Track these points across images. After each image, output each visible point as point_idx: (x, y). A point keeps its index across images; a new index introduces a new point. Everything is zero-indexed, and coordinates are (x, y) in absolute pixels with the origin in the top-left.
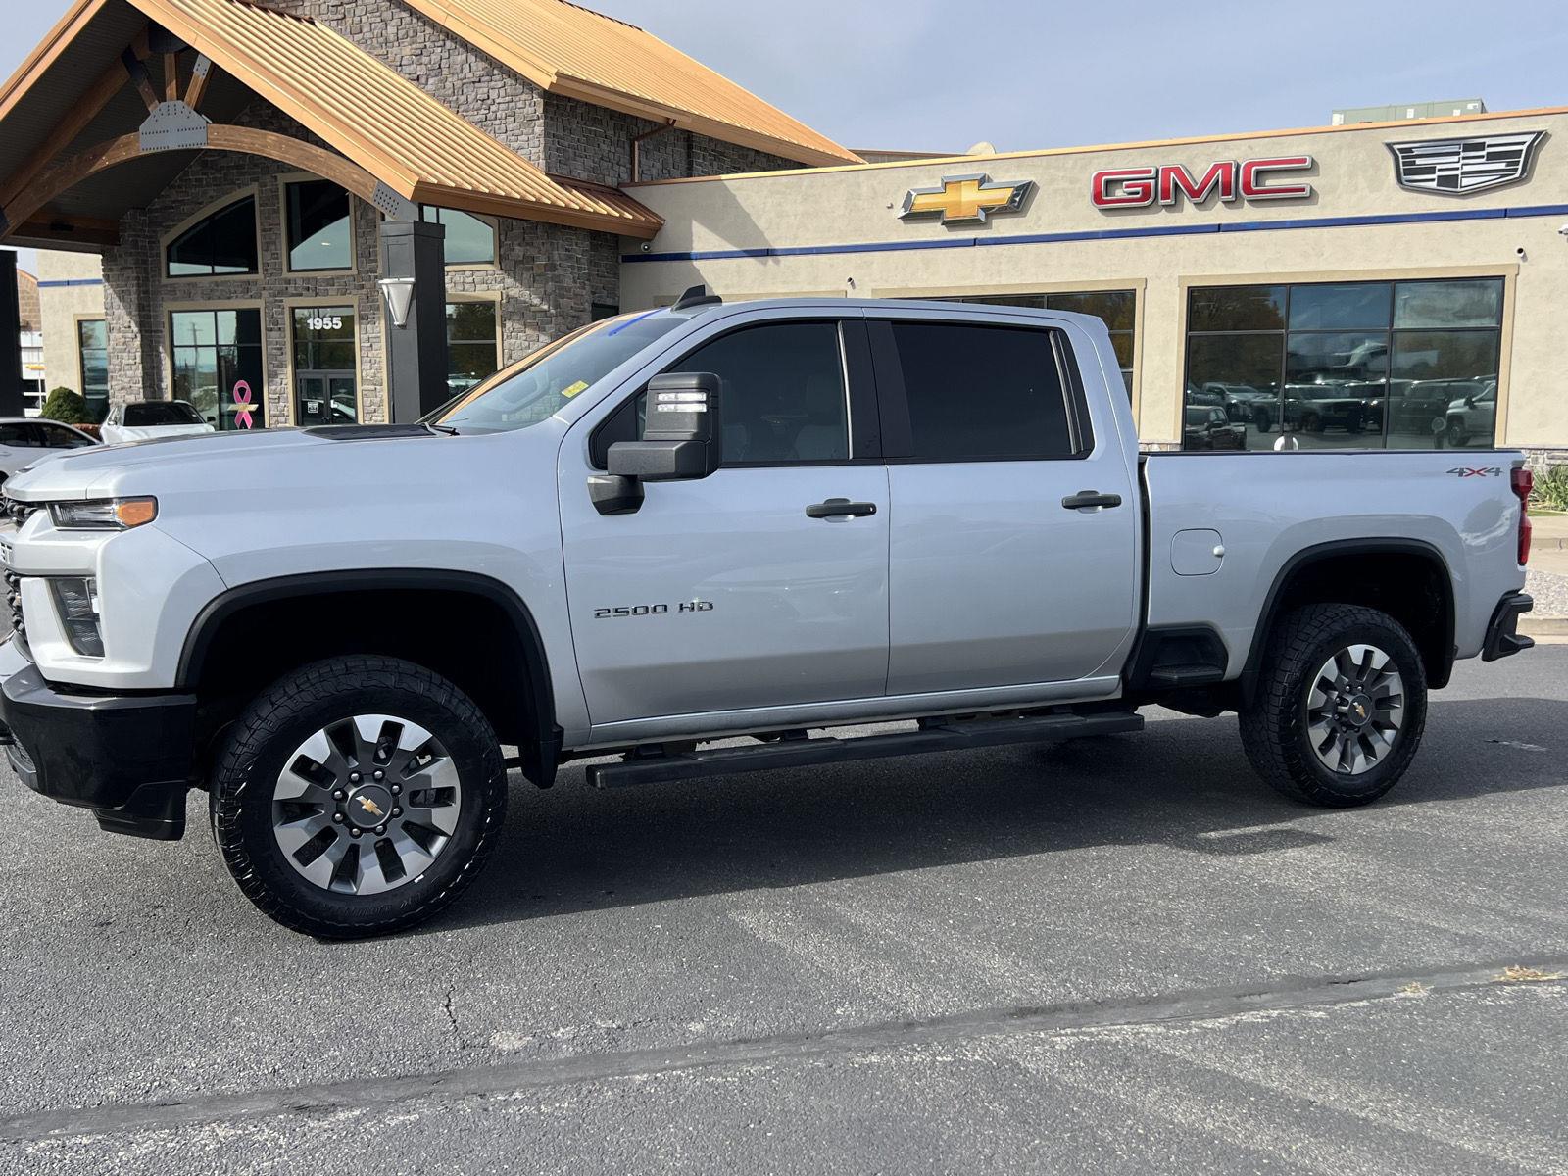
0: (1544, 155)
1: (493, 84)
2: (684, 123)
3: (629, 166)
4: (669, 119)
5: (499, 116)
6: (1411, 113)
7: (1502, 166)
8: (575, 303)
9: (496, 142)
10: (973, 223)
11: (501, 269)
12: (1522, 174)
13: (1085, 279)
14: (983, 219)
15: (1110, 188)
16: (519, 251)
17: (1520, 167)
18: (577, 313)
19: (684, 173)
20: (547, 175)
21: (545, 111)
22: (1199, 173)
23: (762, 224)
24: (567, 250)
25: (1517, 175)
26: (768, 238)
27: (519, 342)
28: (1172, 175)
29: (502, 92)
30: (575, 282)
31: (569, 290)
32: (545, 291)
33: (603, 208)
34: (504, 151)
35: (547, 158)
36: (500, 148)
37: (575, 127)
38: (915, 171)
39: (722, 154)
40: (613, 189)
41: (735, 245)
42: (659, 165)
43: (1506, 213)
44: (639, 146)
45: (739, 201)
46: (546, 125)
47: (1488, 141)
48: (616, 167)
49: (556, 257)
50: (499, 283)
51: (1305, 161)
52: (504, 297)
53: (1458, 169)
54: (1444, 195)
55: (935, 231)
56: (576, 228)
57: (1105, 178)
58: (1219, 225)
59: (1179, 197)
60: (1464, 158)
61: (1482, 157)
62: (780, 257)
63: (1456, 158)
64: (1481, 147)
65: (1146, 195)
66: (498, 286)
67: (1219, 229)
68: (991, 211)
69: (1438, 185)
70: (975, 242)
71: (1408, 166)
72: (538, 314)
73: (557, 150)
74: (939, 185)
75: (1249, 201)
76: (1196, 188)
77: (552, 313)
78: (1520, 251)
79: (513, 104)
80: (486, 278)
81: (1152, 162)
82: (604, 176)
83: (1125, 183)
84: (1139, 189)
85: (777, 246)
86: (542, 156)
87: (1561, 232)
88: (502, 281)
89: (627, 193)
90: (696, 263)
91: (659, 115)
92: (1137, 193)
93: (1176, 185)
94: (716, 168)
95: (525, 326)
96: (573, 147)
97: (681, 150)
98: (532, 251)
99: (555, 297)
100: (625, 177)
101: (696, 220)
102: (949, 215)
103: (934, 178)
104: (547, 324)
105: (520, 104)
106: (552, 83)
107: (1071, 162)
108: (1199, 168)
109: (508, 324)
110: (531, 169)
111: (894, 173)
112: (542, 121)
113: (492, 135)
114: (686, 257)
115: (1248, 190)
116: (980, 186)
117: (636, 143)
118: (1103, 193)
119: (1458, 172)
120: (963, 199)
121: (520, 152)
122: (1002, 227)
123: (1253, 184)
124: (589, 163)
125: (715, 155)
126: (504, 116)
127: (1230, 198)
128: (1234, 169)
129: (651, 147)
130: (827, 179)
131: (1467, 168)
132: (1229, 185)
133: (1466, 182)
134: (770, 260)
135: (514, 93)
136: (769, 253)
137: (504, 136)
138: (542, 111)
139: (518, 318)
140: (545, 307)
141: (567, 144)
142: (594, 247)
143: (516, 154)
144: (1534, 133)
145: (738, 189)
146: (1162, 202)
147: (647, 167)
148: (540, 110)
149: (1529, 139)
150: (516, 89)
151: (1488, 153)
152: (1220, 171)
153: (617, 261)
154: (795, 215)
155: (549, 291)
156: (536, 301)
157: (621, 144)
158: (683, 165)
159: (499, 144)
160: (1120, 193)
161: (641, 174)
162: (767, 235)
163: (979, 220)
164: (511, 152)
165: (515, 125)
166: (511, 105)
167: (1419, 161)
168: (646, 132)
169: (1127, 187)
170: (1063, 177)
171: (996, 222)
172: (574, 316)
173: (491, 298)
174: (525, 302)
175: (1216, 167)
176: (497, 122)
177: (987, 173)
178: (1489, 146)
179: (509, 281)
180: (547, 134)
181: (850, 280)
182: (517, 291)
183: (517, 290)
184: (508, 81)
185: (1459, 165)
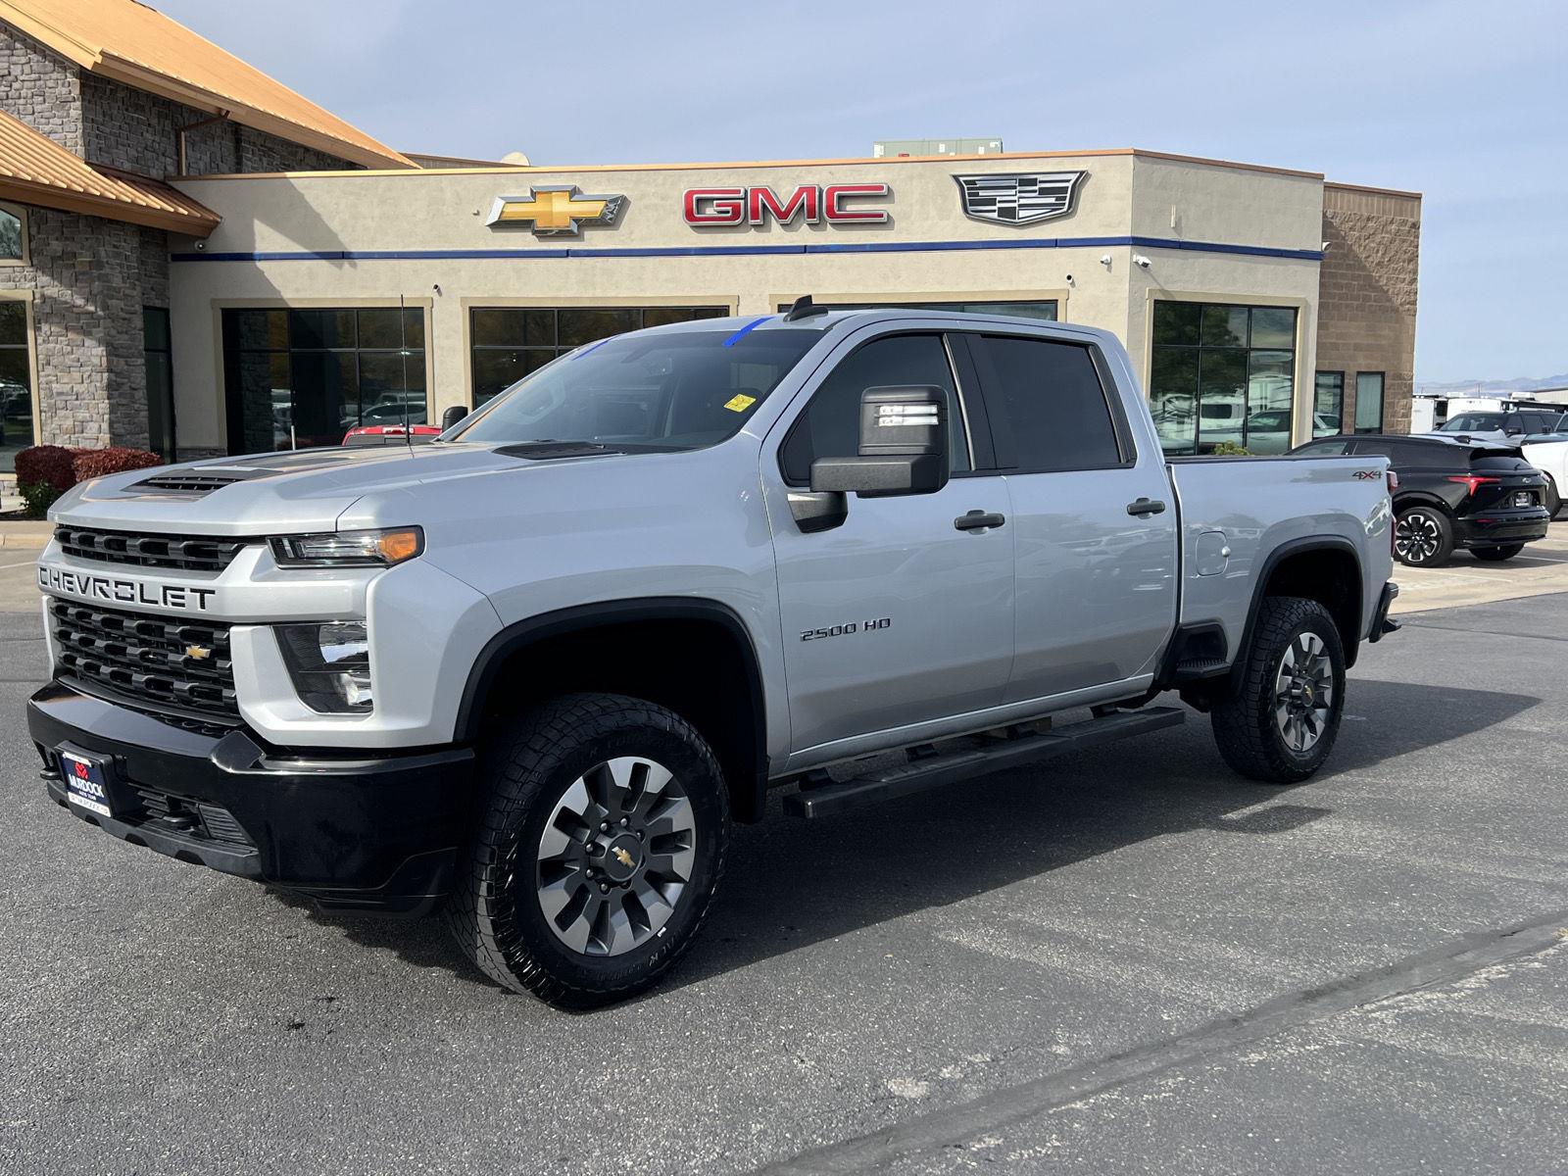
0: (1086, 193)
1: (14, 59)
2: (236, 116)
3: (175, 157)
4: (220, 109)
5: (23, 95)
6: (942, 148)
7: (1052, 200)
8: (125, 305)
9: (21, 124)
10: (564, 234)
11: (32, 265)
12: (1069, 209)
13: (680, 294)
14: (576, 231)
15: (701, 206)
16: (56, 246)
17: (1067, 201)
18: (127, 316)
19: (233, 168)
20: (86, 163)
21: (82, 93)
22: (785, 196)
23: (334, 225)
24: (115, 246)
25: (1065, 210)
26: (342, 240)
27: (58, 346)
28: (760, 196)
29: (27, 69)
30: (124, 282)
31: (115, 289)
32: (91, 292)
33: (155, 202)
34: (31, 134)
35: (87, 145)
36: (26, 131)
37: (116, 112)
38: (502, 179)
39: (271, 149)
40: (157, 181)
41: (306, 247)
42: (207, 158)
43: (1056, 244)
44: (186, 137)
45: (308, 200)
46: (84, 109)
47: (1040, 178)
48: (162, 159)
49: (103, 254)
50: (31, 280)
51: (881, 188)
52: (37, 296)
53: (1015, 201)
54: (1004, 225)
55: (525, 241)
56: (125, 223)
57: (695, 196)
58: (805, 246)
59: (767, 219)
60: (1020, 192)
61: (1035, 191)
62: (357, 261)
63: (1013, 192)
64: (1033, 182)
65: (736, 214)
66: (28, 285)
67: (805, 250)
68: (585, 223)
69: (999, 216)
70: (568, 254)
71: (974, 196)
72: (82, 317)
73: (97, 136)
74: (529, 194)
75: (832, 224)
76: (783, 210)
77: (99, 316)
78: (1069, 278)
79: (42, 82)
80: (12, 276)
81: (741, 182)
82: (149, 167)
83: (715, 202)
84: (730, 208)
85: (353, 248)
86: (80, 142)
87: (1102, 262)
88: (34, 279)
89: (175, 187)
90: (260, 264)
91: (209, 105)
92: (728, 212)
93: (764, 206)
94: (265, 165)
95: (66, 329)
96: (115, 135)
97: (228, 144)
98: (72, 247)
99: (104, 297)
100: (171, 169)
101: (258, 219)
102: (540, 225)
103: (521, 186)
104: (94, 327)
105: (50, 84)
106: (96, 63)
107: (661, 177)
108: (783, 191)
109: (45, 327)
110: (68, 157)
111: (480, 180)
112: (78, 103)
113: (15, 116)
114: (249, 257)
115: (831, 214)
116: (571, 197)
117: (183, 133)
118: (694, 210)
119: (1015, 205)
120: (554, 210)
121: (52, 137)
122: (595, 239)
123: (836, 209)
124: (133, 152)
125: (263, 151)
126: (30, 95)
127: (815, 220)
128: (817, 194)
129: (197, 139)
130: (406, 182)
131: (1022, 201)
132: (813, 208)
133: (1022, 213)
134: (346, 263)
135: (42, 70)
136: (344, 256)
137: (31, 118)
138: (78, 92)
139: (57, 320)
140: (92, 308)
141: (108, 130)
142: (143, 244)
143: (46, 139)
144: (1076, 172)
145: (306, 188)
146: (752, 222)
147: (193, 160)
148: (76, 92)
149: (1074, 177)
150: (45, 66)
151: (1040, 189)
152: (805, 195)
153: (166, 260)
154: (373, 218)
155: (95, 291)
156: (80, 302)
157: (165, 133)
158: (231, 159)
159: (25, 127)
160: (710, 211)
161: (189, 166)
162: (342, 237)
163: (571, 232)
164: (40, 135)
165: (43, 106)
166: (38, 83)
167: (982, 193)
168: (192, 123)
169: (718, 205)
170: (654, 193)
171: (588, 234)
172: (124, 319)
173: (21, 298)
174: (66, 303)
175: (802, 190)
176: (22, 101)
177: (578, 185)
178: (1041, 182)
179: (44, 279)
180: (85, 119)
181: (436, 287)
182: (54, 290)
183: (56, 290)
184: (33, 57)
185: (1016, 198)
